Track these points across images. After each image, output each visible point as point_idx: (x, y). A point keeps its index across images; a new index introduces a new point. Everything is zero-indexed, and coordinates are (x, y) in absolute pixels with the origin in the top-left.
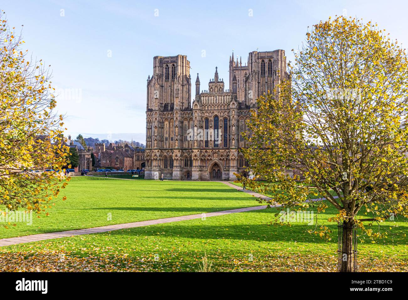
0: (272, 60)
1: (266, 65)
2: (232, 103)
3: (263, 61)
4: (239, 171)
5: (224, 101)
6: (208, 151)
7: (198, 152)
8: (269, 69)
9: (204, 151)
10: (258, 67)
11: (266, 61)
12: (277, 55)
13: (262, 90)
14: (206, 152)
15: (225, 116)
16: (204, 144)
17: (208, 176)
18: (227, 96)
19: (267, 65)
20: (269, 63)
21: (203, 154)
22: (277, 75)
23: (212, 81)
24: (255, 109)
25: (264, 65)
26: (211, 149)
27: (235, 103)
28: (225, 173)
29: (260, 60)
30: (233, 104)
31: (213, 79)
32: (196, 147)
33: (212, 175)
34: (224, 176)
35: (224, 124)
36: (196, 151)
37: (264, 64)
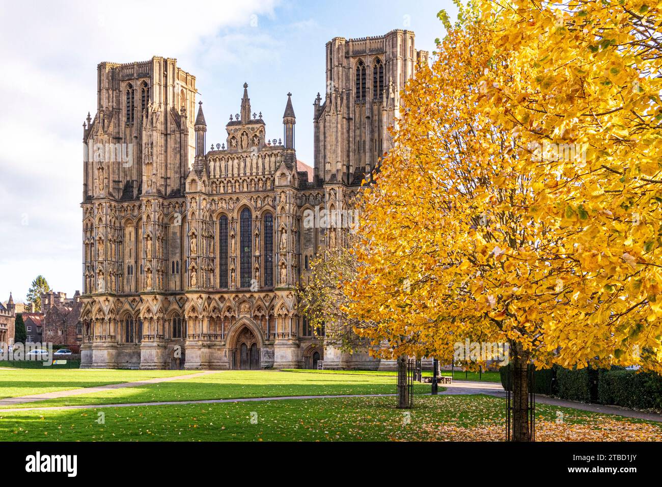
0: (383, 58)
1: (367, 72)
2: (278, 173)
3: (361, 63)
4: (302, 345)
5: (264, 168)
6: (226, 296)
7: (200, 301)
8: (375, 82)
9: (217, 297)
10: (348, 79)
11: (369, 61)
12: (394, 46)
13: (358, 139)
14: (222, 299)
15: (267, 207)
16: (218, 281)
17: (226, 359)
18: (270, 156)
19: (370, 72)
20: (375, 68)
21: (213, 304)
22: (392, 96)
23: (234, 119)
24: (335, 187)
25: (364, 74)
26: (232, 292)
27: (287, 172)
28: (267, 352)
29: (353, 62)
30: (283, 174)
31: (237, 116)
32: (194, 288)
33: (238, 358)
34: (263, 359)
35: (266, 227)
36: (195, 296)
37: (364, 70)
